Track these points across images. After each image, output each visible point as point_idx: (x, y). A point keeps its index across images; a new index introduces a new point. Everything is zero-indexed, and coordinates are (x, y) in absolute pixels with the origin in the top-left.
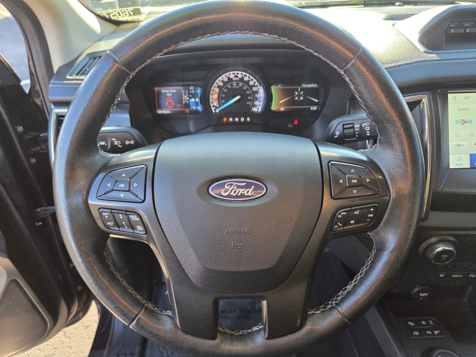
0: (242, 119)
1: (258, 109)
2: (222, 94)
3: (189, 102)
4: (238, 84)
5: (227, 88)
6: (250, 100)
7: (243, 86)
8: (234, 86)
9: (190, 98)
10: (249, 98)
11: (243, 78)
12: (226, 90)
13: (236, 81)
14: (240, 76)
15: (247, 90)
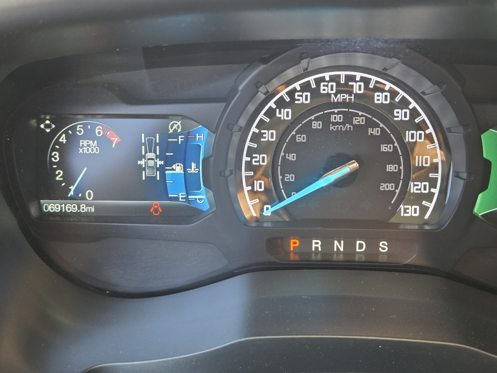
0: (360, 246)
1: (424, 210)
2: (287, 151)
3: (163, 176)
4: (348, 117)
5: (307, 129)
6: (393, 178)
7: (370, 124)
8: (334, 124)
9: (169, 162)
10: (391, 168)
11: (368, 96)
12: (301, 139)
13: (344, 104)
14: (358, 88)
15: (385, 138)
